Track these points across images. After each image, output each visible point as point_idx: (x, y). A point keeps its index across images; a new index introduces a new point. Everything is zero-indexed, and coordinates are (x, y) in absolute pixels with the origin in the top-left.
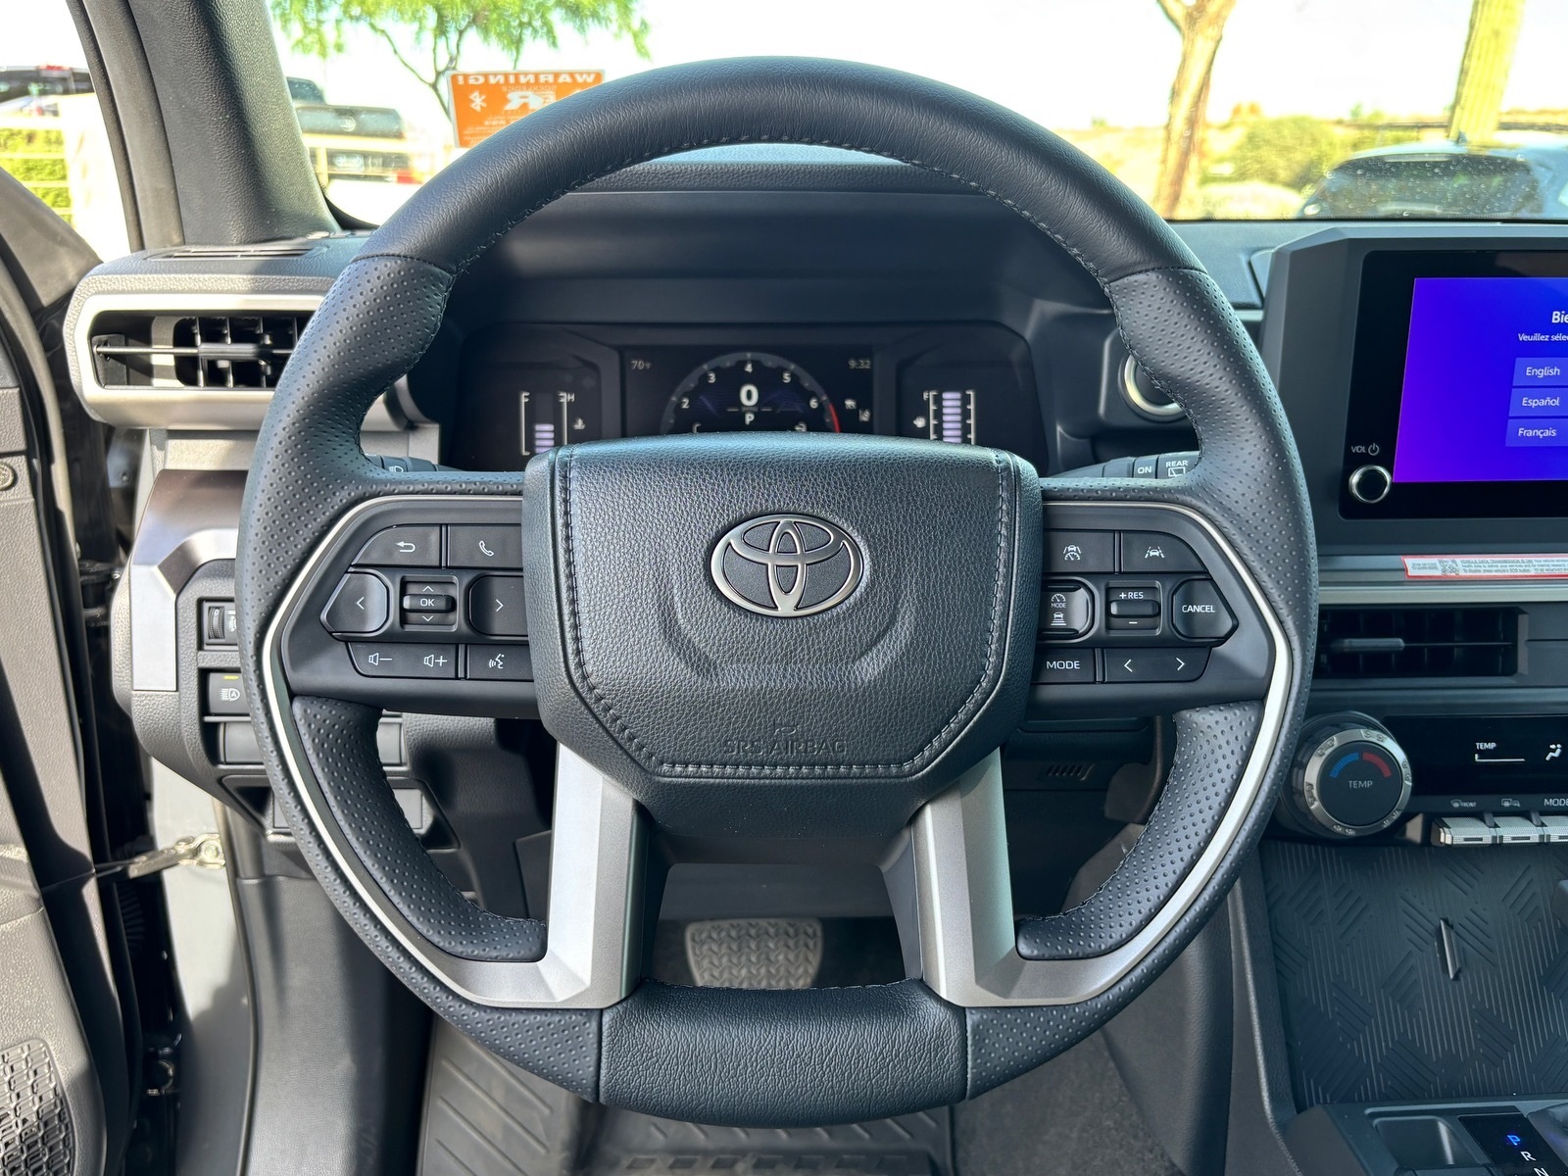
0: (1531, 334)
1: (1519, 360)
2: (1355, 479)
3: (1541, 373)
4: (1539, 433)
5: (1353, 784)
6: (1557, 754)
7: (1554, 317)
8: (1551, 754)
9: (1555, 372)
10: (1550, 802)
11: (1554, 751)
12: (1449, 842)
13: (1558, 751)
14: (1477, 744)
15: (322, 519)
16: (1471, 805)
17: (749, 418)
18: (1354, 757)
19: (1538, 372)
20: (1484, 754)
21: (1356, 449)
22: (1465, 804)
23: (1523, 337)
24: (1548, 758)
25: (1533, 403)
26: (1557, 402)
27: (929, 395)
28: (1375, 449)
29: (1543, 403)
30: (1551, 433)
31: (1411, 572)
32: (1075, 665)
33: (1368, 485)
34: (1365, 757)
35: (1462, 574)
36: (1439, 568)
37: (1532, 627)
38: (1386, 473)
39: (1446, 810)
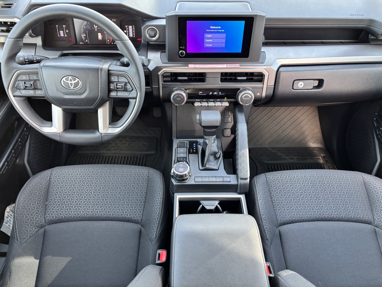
1: (205, 34)
2: (180, 52)
3: (209, 36)
4: (209, 45)
5: (177, 99)
6: (211, 94)
8: (210, 94)
9: (211, 36)
10: (210, 100)
13: (211, 93)
15: (12, 75)
16: (199, 100)
17: (96, 30)
19: (208, 36)
20: (201, 93)
21: (181, 47)
23: (206, 30)
25: (208, 41)
26: (212, 40)
27: (126, 26)
28: (183, 48)
29: (209, 41)
30: (211, 45)
31: (189, 67)
32: (114, 93)
33: (182, 54)
34: (179, 95)
35: (197, 67)
36: (194, 66)
37: (207, 76)
38: (184, 52)
39: (195, 101)
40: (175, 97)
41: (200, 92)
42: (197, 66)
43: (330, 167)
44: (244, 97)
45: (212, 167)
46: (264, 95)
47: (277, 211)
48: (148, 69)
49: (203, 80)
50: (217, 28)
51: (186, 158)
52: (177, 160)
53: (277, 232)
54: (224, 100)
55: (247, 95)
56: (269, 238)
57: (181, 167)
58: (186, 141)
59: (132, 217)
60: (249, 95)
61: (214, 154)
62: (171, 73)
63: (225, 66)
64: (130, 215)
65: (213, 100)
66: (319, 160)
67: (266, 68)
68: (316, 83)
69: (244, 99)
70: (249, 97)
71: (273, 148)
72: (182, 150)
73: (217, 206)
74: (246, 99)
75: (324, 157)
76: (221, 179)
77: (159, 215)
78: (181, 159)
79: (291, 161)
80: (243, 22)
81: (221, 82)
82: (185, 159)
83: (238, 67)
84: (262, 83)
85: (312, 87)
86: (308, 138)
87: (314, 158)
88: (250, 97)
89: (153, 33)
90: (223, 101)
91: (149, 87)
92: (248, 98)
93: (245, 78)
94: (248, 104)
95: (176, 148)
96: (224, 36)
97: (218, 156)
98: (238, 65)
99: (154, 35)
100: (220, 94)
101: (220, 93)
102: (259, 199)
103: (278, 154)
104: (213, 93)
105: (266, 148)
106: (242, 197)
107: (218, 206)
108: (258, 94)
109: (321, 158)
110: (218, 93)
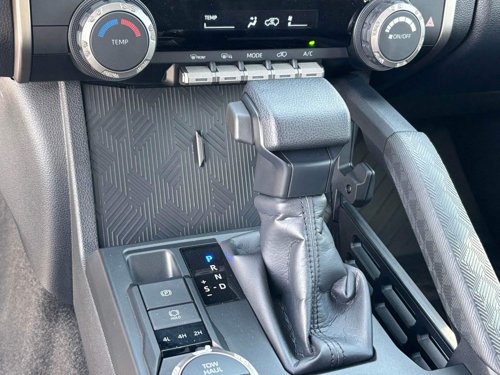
5: (115, 42)
6: (254, 24)
8: (251, 24)
10: (250, 55)
11: (253, 21)
12: (187, 82)
13: (255, 22)
14: (206, 16)
16: (203, 57)
18: (115, 22)
20: (210, 23)
22: (199, 57)
24: (249, 27)
34: (124, 22)
39: (189, 60)
40: (101, 34)
41: (208, 17)
44: (393, 31)
45: (349, 349)
51: (201, 327)
52: (162, 345)
54: (305, 54)
55: (396, 21)
58: (168, 251)
60: (409, 21)
65: (260, 55)
70: (407, 29)
74: (398, 36)
78: (180, 337)
82: (196, 333)
88: (414, 29)
90: (301, 57)
94: (405, 63)
95: (132, 285)
97: (349, 294)
100: (289, 24)
101: (290, 18)
104: (260, 22)
108: (430, 23)
110: (284, 21)
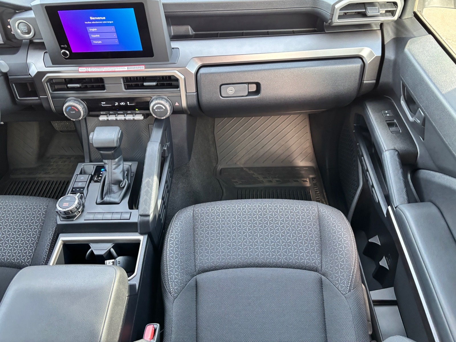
0: (87, 22)
1: (87, 27)
2: (62, 51)
3: (93, 30)
4: (98, 42)
5: (71, 112)
7: (91, 18)
9: (96, 30)
10: (119, 112)
12: (102, 120)
13: (117, 104)
19: (92, 30)
20: (104, 104)
21: (62, 46)
22: (103, 113)
23: (86, 23)
25: (94, 36)
26: (99, 36)
28: (66, 46)
29: (96, 36)
30: (101, 42)
31: (80, 71)
33: (64, 54)
34: (72, 107)
35: (90, 71)
36: (85, 70)
37: (106, 82)
38: (68, 52)
39: (100, 114)
40: (67, 110)
41: (102, 103)
42: (89, 69)
43: (317, 191)
44: (157, 108)
45: (112, 200)
46: (184, 104)
47: (197, 254)
48: (30, 74)
49: (103, 88)
50: (99, 18)
51: (84, 188)
52: (72, 191)
53: (192, 282)
55: (159, 105)
56: (172, 290)
57: (67, 202)
58: (93, 166)
59: (19, 261)
60: (161, 106)
61: (118, 183)
62: (65, 79)
63: (125, 68)
64: (18, 259)
65: (122, 112)
66: (304, 183)
67: (179, 70)
68: (253, 88)
69: (156, 110)
70: (162, 108)
71: (250, 169)
72: (82, 178)
73: (110, 250)
74: (159, 110)
75: (313, 178)
76: (118, 216)
77: (45, 260)
78: (78, 189)
79: (268, 184)
80: (132, 10)
81: (126, 89)
82: (81, 190)
83: (143, 69)
84: (179, 89)
85: (246, 93)
86: (295, 155)
87: (299, 180)
88: (164, 108)
89: (26, 29)
90: (136, 113)
91: (37, 98)
92: (162, 110)
93: (154, 84)
94: (164, 118)
95: (77, 175)
96: (113, 29)
97: (123, 186)
98: (142, 68)
99: (27, 31)
101: (128, 103)
102: (170, 239)
103: (254, 176)
105: (242, 169)
106: (143, 239)
107: (112, 250)
108: (177, 104)
109: (308, 180)
110: (126, 103)
